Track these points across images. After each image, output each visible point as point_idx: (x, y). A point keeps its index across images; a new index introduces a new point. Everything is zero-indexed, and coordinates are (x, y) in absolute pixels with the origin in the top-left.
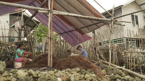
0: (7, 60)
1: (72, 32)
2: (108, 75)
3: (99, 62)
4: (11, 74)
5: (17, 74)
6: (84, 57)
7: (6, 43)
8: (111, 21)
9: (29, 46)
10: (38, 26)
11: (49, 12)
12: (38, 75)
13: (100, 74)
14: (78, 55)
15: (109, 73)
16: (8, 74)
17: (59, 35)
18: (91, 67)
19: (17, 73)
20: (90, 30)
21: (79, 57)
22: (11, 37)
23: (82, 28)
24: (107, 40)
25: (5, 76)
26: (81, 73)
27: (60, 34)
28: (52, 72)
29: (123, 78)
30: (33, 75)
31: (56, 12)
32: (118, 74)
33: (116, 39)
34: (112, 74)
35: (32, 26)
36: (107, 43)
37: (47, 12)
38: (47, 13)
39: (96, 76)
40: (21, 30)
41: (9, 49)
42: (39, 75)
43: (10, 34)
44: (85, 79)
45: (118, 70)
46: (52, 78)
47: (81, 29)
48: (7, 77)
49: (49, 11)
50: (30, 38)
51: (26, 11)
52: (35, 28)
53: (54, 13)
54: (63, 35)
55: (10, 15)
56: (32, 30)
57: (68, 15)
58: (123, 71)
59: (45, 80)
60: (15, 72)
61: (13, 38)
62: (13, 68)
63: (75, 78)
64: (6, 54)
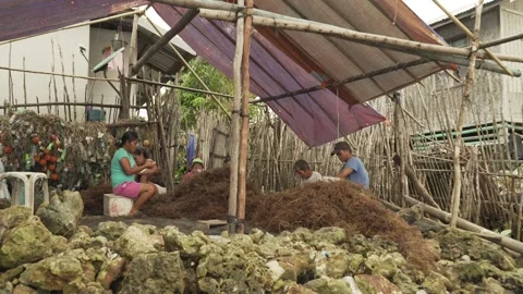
0: (78, 185)
1: (313, 94)
2: (450, 260)
3: (413, 208)
4: (102, 239)
5: (126, 241)
6: (359, 189)
7: (77, 125)
8: (470, 56)
9: (156, 138)
10: (186, 70)
11: (240, 14)
12: (198, 246)
13: (420, 254)
14: (338, 179)
15: (455, 253)
16: (93, 239)
17: (263, 104)
18: (385, 225)
19: (126, 235)
20: (380, 88)
21: (341, 187)
22: (92, 105)
23: (351, 80)
24: (439, 130)
25: (81, 246)
26: (351, 247)
27: (268, 100)
28: (247, 239)
29: (509, 274)
30: (180, 248)
31: (263, 17)
32: (488, 257)
33: (474, 127)
34: (466, 257)
35: (166, 69)
36: (439, 139)
37: (233, 14)
38: (231, 19)
39: (405, 262)
40: (130, 81)
41: (87, 149)
42: (204, 250)
43: (91, 95)
44: (368, 272)
45: (485, 242)
46: (251, 260)
47: (348, 85)
48: (88, 251)
49: (240, 10)
50: (160, 111)
51: (147, 12)
52: (176, 76)
53: (258, 19)
54: (277, 106)
55: (92, 26)
56: (164, 80)
57: (307, 30)
58: (503, 246)
59: (225, 266)
60: (116, 233)
61: (99, 108)
62: (102, 214)
63: (328, 265)
64: (76, 166)
